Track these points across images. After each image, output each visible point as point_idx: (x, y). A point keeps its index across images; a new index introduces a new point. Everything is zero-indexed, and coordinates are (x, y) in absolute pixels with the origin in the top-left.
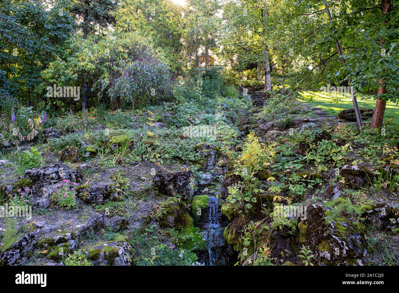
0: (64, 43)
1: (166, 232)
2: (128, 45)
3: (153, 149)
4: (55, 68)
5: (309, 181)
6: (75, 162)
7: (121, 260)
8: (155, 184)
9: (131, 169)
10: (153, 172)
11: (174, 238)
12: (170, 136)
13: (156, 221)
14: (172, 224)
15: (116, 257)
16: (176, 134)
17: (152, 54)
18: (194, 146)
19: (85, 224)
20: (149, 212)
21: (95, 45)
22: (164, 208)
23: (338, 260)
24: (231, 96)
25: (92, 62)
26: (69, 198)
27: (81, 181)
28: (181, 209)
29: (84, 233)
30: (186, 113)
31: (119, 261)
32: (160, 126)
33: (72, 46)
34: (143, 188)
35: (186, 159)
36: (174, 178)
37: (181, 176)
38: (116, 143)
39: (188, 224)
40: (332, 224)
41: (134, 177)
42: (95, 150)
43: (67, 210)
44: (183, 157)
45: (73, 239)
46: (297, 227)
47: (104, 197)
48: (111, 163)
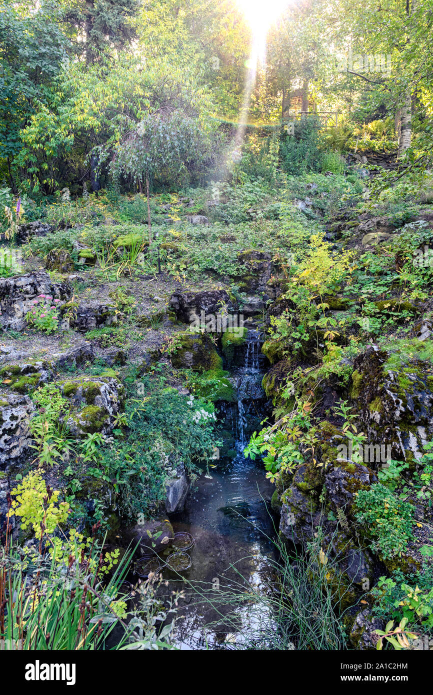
0: (52, 80)
1: (180, 373)
2: (151, 84)
3: (179, 257)
4: (41, 125)
5: (391, 313)
6: (64, 271)
7: (102, 399)
8: (172, 307)
9: (141, 284)
10: (171, 291)
11: (189, 382)
12: (208, 239)
13: (168, 358)
14: (190, 363)
15: (96, 395)
16: (217, 235)
17: (192, 98)
18: (239, 254)
19: (65, 354)
20: (159, 345)
21: (100, 83)
22: (179, 341)
23: (388, 424)
24: (330, 170)
25: (95, 115)
26: (48, 320)
27: (67, 297)
28: (205, 344)
29: (63, 365)
30: (245, 200)
31: (100, 400)
32: (201, 221)
33: (64, 85)
34: (154, 312)
35: (224, 273)
36: (196, 300)
37: (207, 297)
38: (122, 246)
39: (213, 365)
40: (392, 376)
41: (144, 296)
42: (92, 256)
43: (46, 335)
44: (220, 271)
45: (45, 370)
46: (350, 377)
47: (97, 320)
48: (114, 274)
